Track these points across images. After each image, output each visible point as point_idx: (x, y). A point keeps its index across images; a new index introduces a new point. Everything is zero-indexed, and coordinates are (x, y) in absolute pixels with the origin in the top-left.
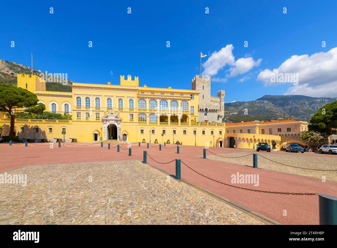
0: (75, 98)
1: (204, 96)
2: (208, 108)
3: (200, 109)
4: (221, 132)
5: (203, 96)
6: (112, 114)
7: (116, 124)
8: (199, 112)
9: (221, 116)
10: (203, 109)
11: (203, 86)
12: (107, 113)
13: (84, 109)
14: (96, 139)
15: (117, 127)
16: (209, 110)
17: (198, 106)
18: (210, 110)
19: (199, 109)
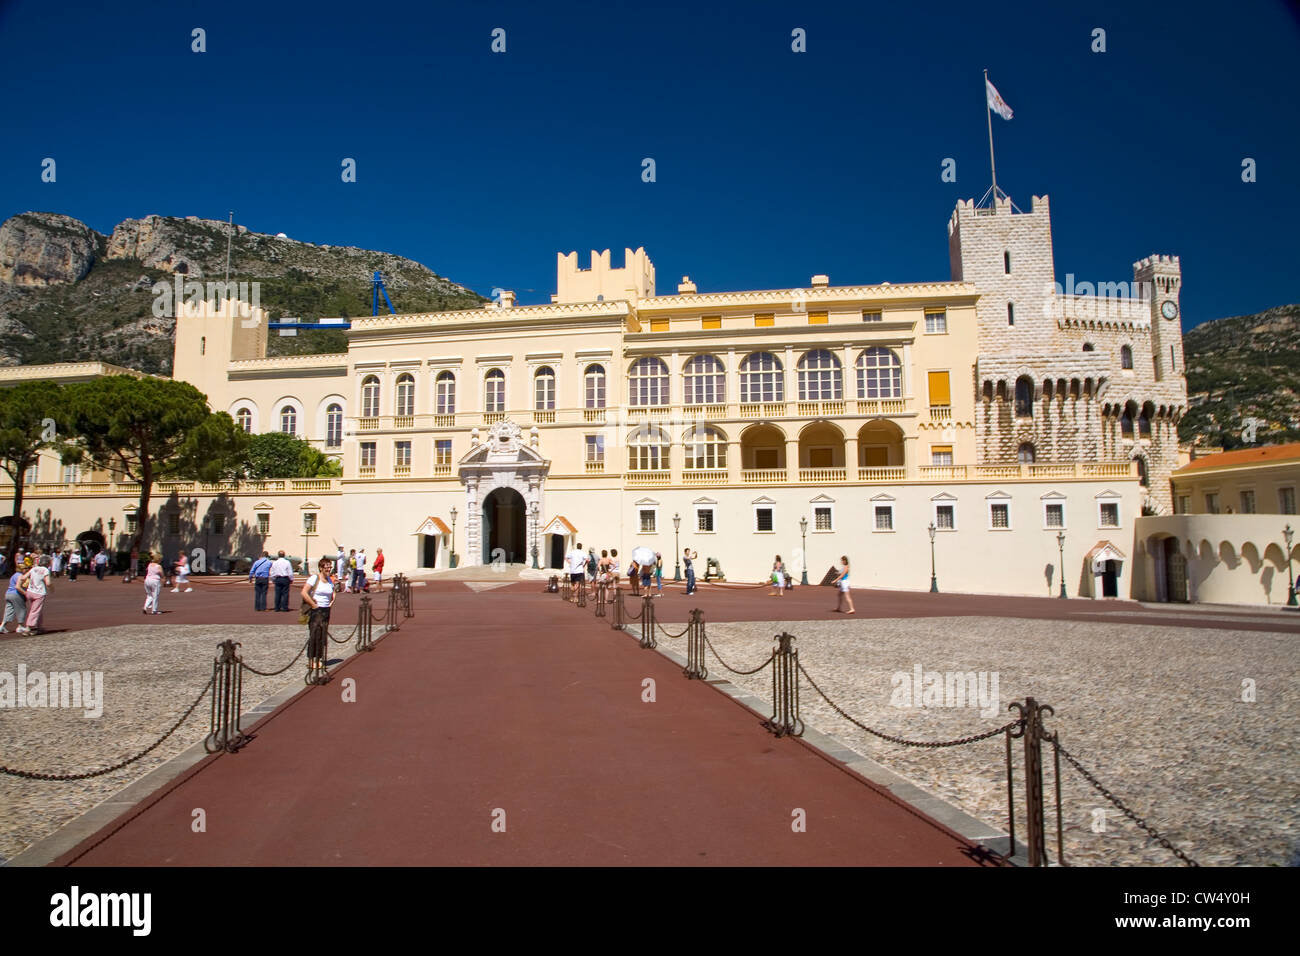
0: (355, 379)
1: (1015, 308)
2: (1032, 374)
3: (988, 384)
4: (1110, 511)
5: (1010, 307)
6: (504, 439)
7: (521, 487)
8: (977, 399)
9: (1162, 407)
10: (1002, 383)
11: (1007, 256)
12: (484, 435)
13: (390, 425)
14: (429, 560)
15: (527, 502)
16: (1038, 383)
17: (976, 366)
18: (1048, 382)
19: (981, 385)
